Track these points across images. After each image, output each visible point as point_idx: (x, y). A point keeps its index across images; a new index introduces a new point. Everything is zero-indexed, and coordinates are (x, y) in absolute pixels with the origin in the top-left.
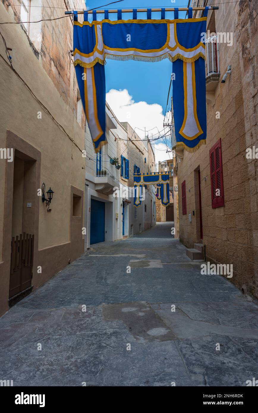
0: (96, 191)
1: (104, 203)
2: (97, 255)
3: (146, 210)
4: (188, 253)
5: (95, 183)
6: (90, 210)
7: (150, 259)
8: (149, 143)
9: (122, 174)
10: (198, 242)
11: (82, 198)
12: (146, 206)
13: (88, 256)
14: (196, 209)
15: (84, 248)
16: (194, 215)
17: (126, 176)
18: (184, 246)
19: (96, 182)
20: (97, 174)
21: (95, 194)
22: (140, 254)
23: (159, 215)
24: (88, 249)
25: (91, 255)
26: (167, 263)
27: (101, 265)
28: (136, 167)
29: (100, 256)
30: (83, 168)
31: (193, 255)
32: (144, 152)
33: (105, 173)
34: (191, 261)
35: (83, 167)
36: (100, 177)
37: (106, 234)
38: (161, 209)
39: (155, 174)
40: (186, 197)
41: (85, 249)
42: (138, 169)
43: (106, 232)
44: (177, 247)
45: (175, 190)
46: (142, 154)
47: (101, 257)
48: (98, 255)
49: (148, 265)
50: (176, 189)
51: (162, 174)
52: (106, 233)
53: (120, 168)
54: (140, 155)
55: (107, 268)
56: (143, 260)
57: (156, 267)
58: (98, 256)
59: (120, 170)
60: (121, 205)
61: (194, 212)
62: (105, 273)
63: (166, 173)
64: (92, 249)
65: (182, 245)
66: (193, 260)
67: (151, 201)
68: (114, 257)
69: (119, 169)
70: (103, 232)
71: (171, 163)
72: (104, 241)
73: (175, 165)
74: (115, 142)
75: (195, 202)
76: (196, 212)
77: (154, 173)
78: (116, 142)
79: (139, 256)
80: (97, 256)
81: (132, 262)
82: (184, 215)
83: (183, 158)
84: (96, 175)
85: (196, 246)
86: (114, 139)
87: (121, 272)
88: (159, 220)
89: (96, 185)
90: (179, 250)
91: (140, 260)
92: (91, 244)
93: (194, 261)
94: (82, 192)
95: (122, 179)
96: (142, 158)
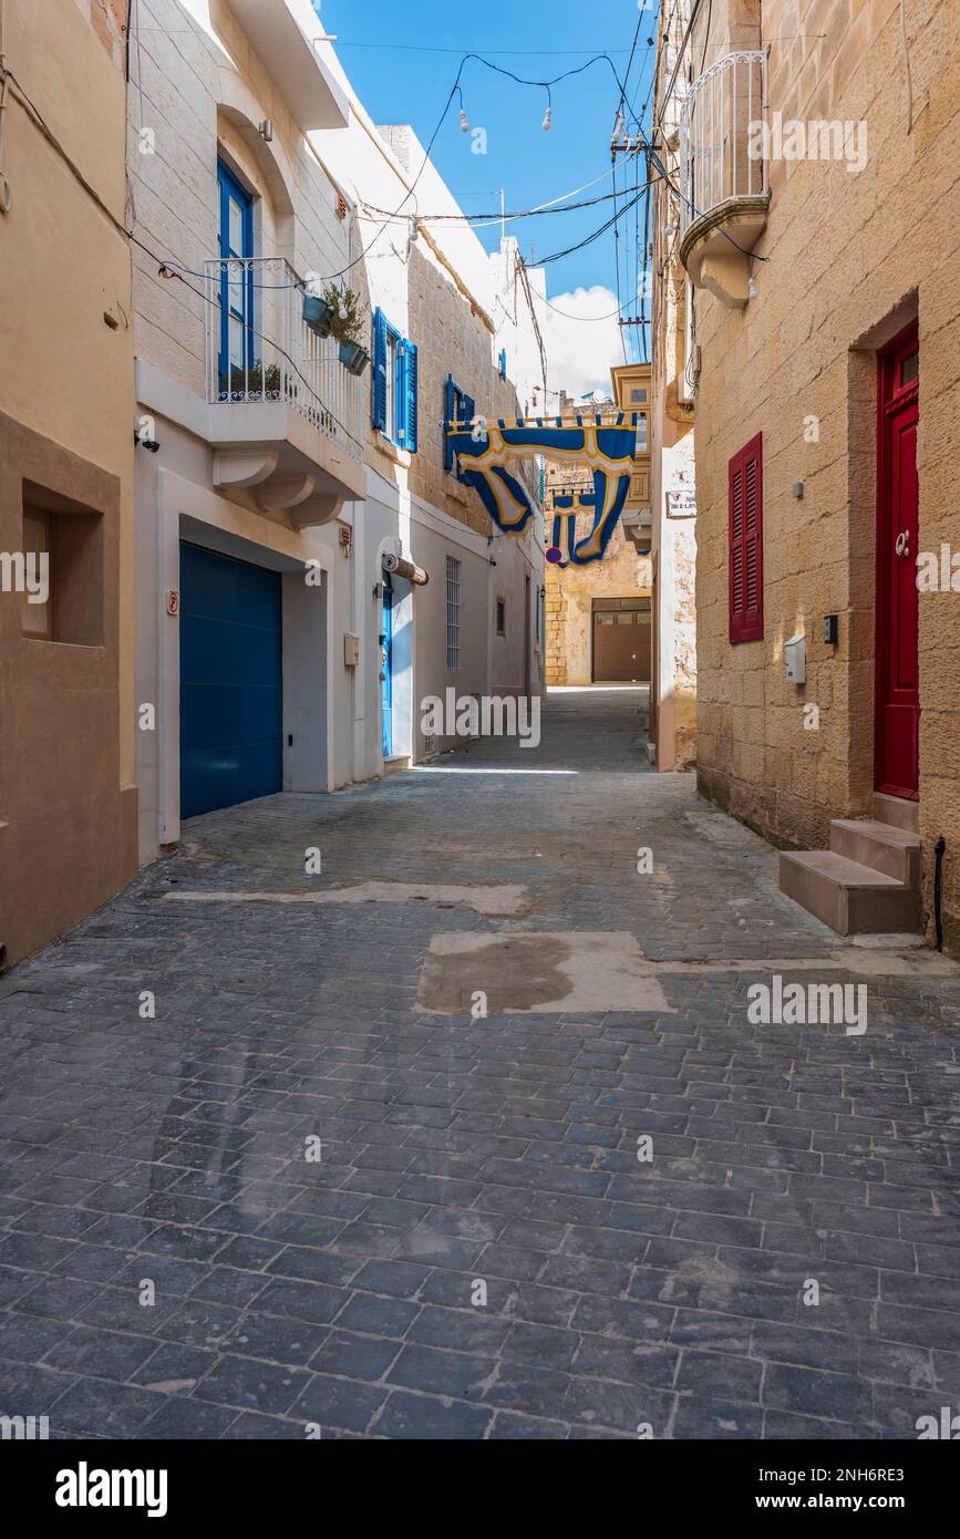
0: (221, 490)
1: (278, 575)
2: (216, 888)
3: (501, 627)
4: (794, 882)
5: (211, 438)
6: (177, 606)
7: (559, 927)
8: (519, 279)
9: (381, 421)
10: (858, 808)
11: (106, 523)
12: (501, 606)
13: (154, 902)
14: (850, 604)
15: (132, 848)
16: (834, 639)
17: (402, 434)
18: (734, 822)
19: (212, 435)
20: (223, 387)
21: (211, 511)
22: (490, 885)
23: (556, 652)
24: (169, 848)
25: (179, 896)
26: (686, 961)
27: (225, 983)
28: (451, 392)
29: (238, 897)
30: (110, 323)
31: (851, 900)
32: (496, 318)
33: (271, 384)
34: (838, 941)
35: (115, 316)
36: (238, 406)
37: (289, 754)
38: (568, 627)
39: (559, 424)
40: (760, 536)
41: (147, 852)
42: (463, 405)
43: (290, 737)
44: (696, 826)
45: (674, 512)
46: (485, 329)
47: (238, 906)
48: (222, 896)
49: (559, 988)
50: (675, 507)
51: (599, 423)
52: (291, 744)
53: (363, 364)
54: (475, 333)
55: (268, 1018)
56: (519, 933)
57: (619, 1005)
58: (220, 903)
59: (364, 381)
60: (375, 592)
61: (834, 620)
62: (239, 1070)
63: (619, 422)
64: (193, 848)
65: (722, 816)
66: (852, 931)
67: (528, 579)
68: (328, 906)
69: (359, 373)
70: (275, 741)
71: (638, 386)
72: (279, 788)
73: (674, 373)
74: (335, 221)
75: (851, 556)
76: (852, 620)
77: (554, 422)
78: (346, 221)
79: (488, 899)
80: (214, 903)
81: (447, 950)
82: (742, 648)
83: (744, 305)
84: (215, 394)
85: (850, 836)
86: (334, 205)
87: (368, 1057)
88: (561, 680)
89: (216, 452)
90: (722, 854)
91: (500, 938)
92: (185, 815)
93: (858, 940)
94: (109, 484)
95: (378, 448)
96: (487, 350)
